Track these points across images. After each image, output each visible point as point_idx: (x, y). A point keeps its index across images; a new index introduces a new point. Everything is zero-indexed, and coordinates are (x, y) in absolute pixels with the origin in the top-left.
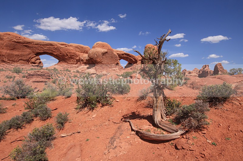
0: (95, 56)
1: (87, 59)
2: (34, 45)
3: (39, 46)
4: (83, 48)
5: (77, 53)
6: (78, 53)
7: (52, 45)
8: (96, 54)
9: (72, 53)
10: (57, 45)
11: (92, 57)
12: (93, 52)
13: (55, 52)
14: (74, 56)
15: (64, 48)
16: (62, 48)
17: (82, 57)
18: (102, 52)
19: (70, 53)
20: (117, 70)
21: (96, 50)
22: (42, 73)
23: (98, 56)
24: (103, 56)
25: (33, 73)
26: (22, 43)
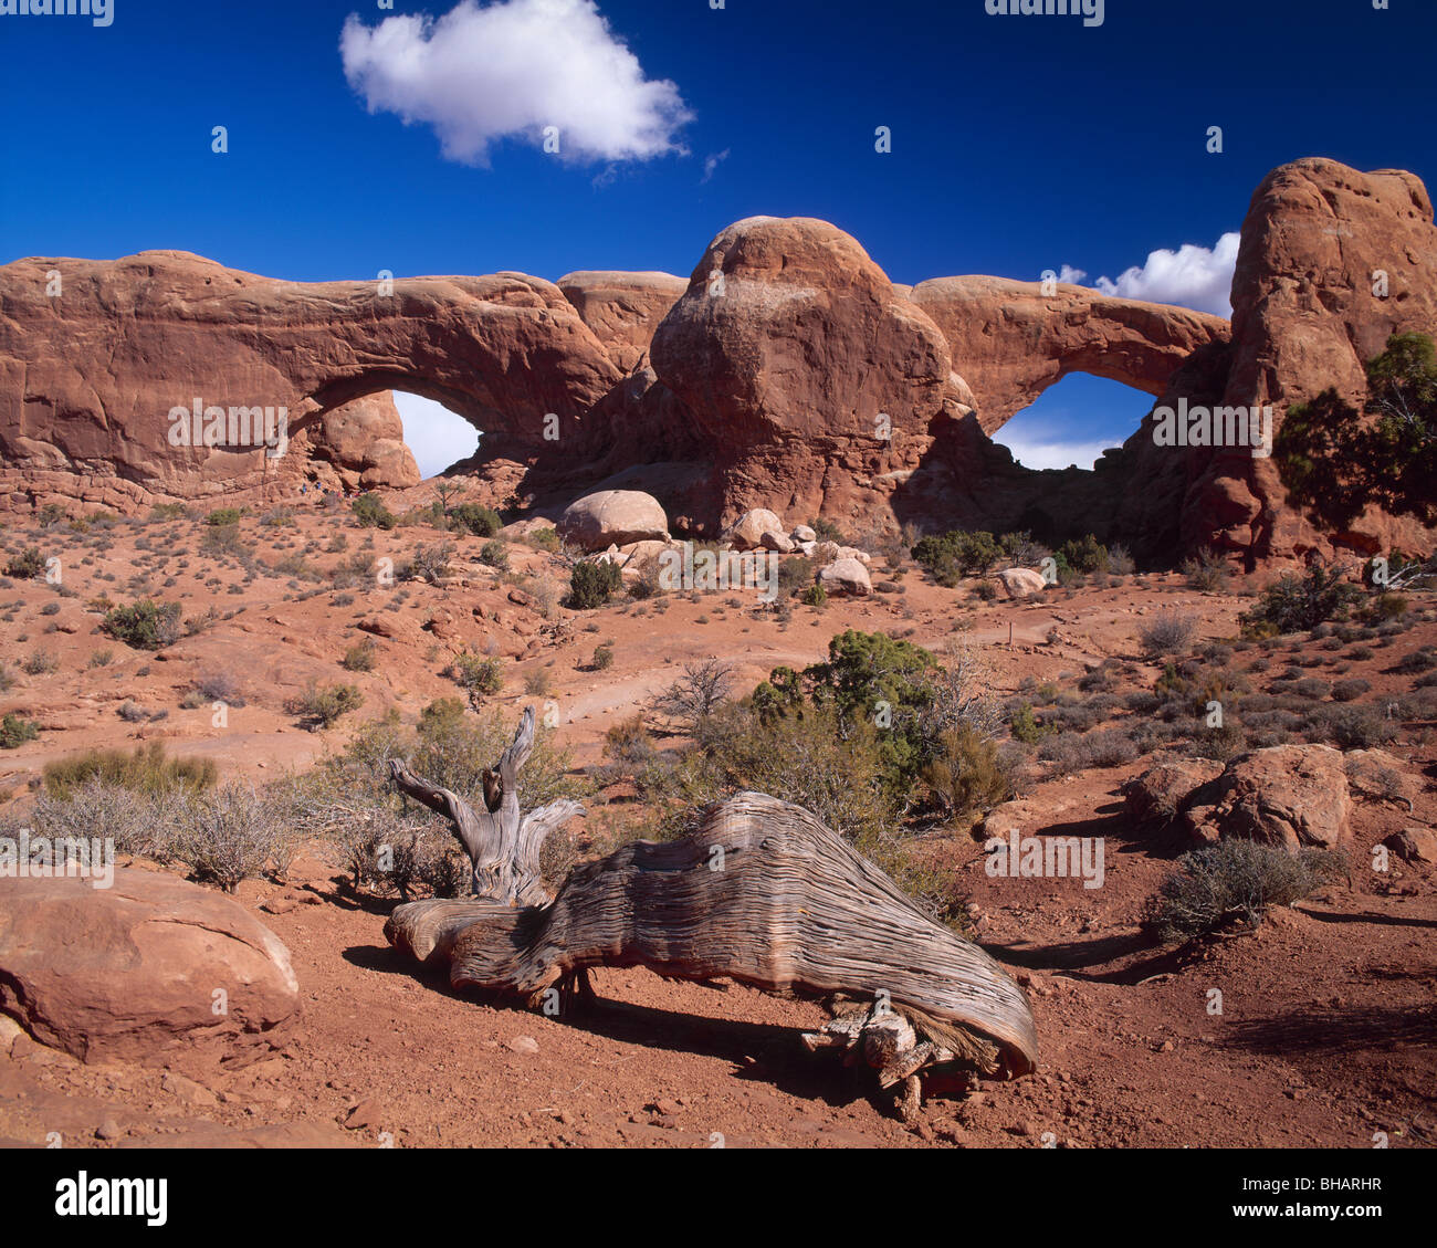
10: (453, 304)
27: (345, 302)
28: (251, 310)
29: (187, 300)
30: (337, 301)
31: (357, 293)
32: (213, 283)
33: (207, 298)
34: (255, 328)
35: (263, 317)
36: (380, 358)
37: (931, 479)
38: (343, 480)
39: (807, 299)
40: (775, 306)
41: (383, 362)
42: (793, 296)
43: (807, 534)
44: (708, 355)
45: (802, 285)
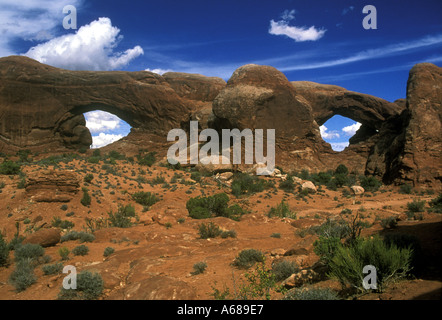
0: (232, 111)
1: (212, 119)
2: (68, 84)
3: (82, 86)
4: (202, 84)
5: (185, 101)
6: (188, 101)
7: (115, 82)
8: (239, 107)
9: (167, 102)
10: (127, 81)
11: (224, 116)
12: (229, 99)
13: (119, 101)
14: (173, 110)
15: (146, 87)
16: (141, 88)
17: (199, 113)
18: (256, 97)
19: (163, 102)
20: (307, 158)
21: (238, 91)
22: (59, 175)
23: (242, 112)
24: (259, 109)
25: (39, 176)
26: (40, 83)
27: (87, 78)
28: (52, 79)
29: (28, 75)
30: (84, 78)
31: (91, 75)
32: (38, 69)
33: (36, 74)
34: (52, 86)
35: (56, 82)
36: (97, 98)
37: (307, 154)
38: (64, 140)
39: (270, 93)
40: (259, 95)
41: (99, 100)
42: (264, 92)
43: (278, 171)
44: (235, 109)
45: (268, 88)
